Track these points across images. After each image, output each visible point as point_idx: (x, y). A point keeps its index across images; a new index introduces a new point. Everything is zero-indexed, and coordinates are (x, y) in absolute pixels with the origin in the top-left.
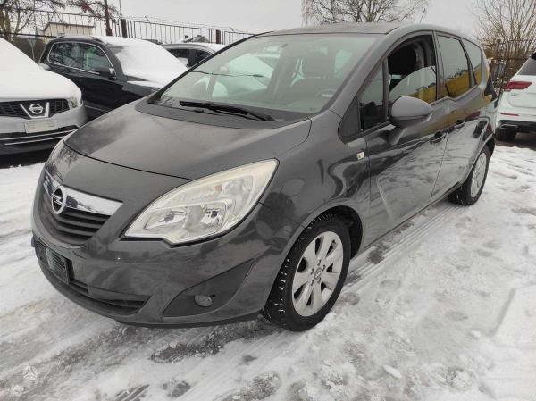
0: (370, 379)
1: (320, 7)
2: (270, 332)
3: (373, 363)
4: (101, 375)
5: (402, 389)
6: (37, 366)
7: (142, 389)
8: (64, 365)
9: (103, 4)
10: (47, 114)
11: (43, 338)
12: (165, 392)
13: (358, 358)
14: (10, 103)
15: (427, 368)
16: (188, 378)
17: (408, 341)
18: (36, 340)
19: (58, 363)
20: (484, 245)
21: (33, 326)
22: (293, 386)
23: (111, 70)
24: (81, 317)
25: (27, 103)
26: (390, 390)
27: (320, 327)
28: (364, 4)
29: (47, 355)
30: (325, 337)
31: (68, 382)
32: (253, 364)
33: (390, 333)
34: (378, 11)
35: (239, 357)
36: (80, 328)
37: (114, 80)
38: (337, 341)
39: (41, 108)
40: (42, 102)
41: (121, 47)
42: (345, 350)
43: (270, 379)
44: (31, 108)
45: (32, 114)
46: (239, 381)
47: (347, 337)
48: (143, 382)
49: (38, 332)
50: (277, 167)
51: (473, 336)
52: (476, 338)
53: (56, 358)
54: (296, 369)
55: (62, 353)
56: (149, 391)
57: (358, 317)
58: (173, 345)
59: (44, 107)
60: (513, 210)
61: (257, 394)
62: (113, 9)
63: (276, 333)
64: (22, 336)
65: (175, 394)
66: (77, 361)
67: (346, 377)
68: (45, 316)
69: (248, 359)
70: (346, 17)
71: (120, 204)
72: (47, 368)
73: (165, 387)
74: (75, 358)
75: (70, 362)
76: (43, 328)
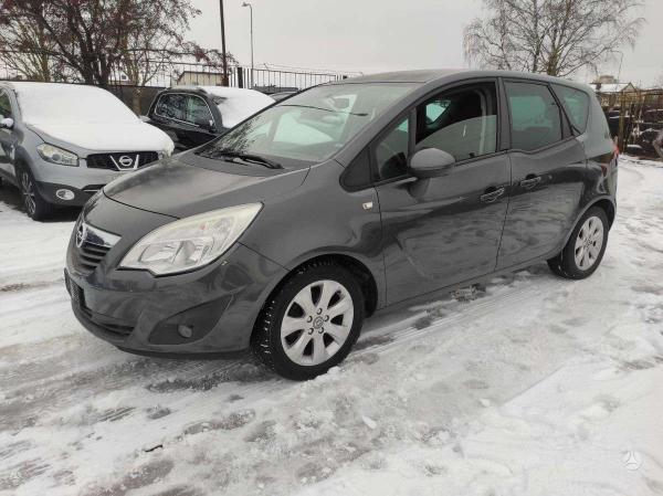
0: (343, 427)
1: (487, 43)
2: (268, 379)
3: (355, 414)
4: (98, 396)
5: (370, 439)
6: (50, 383)
7: (129, 409)
8: (73, 385)
9: (221, 51)
10: (135, 167)
11: (64, 363)
12: (146, 414)
13: (343, 408)
14: (101, 154)
15: (410, 424)
16: (171, 406)
17: (405, 400)
18: (58, 364)
19: (68, 383)
20: (564, 322)
21: (61, 353)
22: (264, 423)
23: (211, 122)
24: (103, 350)
25: (118, 155)
26: (358, 438)
27: (320, 379)
28: (546, 37)
29: (62, 376)
30: (320, 389)
31: (70, 398)
32: (236, 403)
33: (390, 392)
34: (566, 44)
35: (227, 395)
36: (99, 358)
37: (213, 132)
38: (331, 393)
39: (130, 160)
40: (132, 154)
41: (224, 98)
42: (334, 402)
43: (246, 416)
44: (121, 160)
45: (121, 166)
46: (216, 413)
47: (342, 391)
48: (131, 405)
49: (62, 358)
50: (261, 210)
51: (480, 403)
52: (483, 406)
53: (68, 379)
54: (275, 410)
55: (74, 376)
56: (134, 412)
57: (366, 374)
58: (171, 380)
59: (134, 160)
60: (633, 289)
61: (227, 425)
62: (230, 57)
63: (274, 380)
64: (49, 360)
65: (155, 417)
66: (85, 383)
67: (320, 422)
68: (72, 346)
69: (235, 398)
70: (522, 54)
71: (119, 238)
72: (57, 386)
73: (149, 410)
74: (83, 381)
75: (78, 383)
76: (67, 356)
